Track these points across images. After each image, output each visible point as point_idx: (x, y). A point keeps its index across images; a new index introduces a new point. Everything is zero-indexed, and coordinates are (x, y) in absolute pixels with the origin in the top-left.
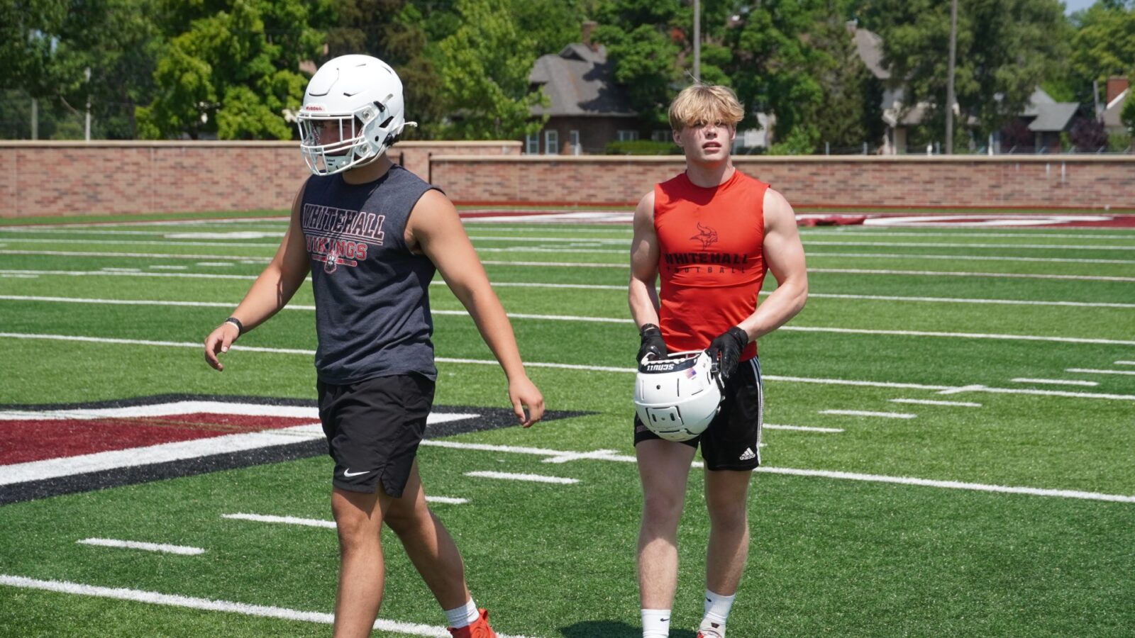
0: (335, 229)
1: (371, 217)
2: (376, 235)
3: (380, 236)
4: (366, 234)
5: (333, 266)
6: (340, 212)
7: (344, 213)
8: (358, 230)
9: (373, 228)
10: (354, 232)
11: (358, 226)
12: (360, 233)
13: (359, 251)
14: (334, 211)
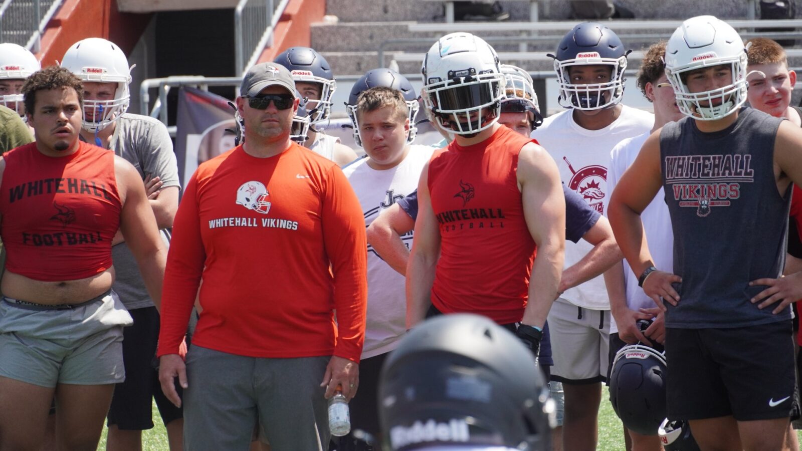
0: (703, 174)
1: (737, 158)
2: (746, 173)
3: (750, 174)
4: (736, 174)
5: (707, 209)
6: (704, 159)
7: (709, 159)
8: (727, 172)
9: (742, 167)
10: (724, 174)
11: (726, 168)
12: (730, 174)
13: (731, 190)
14: (699, 159)
